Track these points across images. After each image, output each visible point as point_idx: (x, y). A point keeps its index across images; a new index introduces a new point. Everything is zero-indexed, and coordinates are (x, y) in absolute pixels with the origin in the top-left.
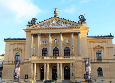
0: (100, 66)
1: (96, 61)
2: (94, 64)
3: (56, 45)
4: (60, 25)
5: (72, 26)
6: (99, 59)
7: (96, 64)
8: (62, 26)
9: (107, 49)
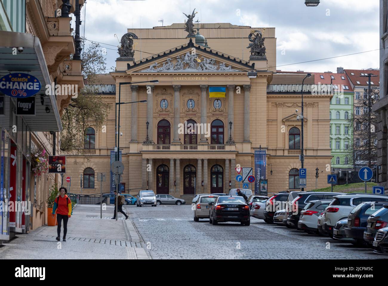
0: (295, 164)
1: (286, 153)
2: (282, 160)
3: (192, 115)
4: (202, 67)
5: (231, 71)
6: (295, 149)
7: (287, 160)
8: (206, 69)
9: (317, 123)
